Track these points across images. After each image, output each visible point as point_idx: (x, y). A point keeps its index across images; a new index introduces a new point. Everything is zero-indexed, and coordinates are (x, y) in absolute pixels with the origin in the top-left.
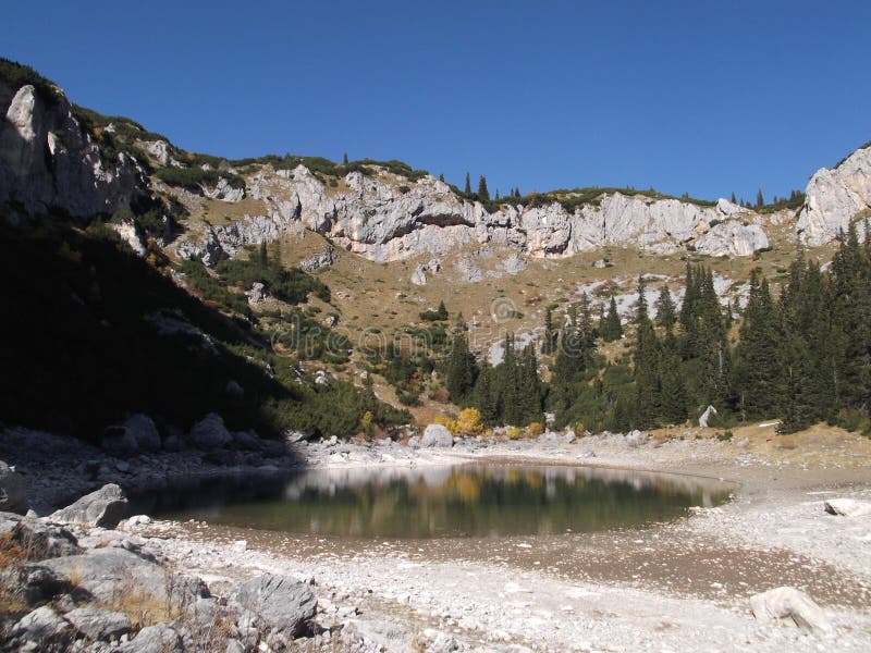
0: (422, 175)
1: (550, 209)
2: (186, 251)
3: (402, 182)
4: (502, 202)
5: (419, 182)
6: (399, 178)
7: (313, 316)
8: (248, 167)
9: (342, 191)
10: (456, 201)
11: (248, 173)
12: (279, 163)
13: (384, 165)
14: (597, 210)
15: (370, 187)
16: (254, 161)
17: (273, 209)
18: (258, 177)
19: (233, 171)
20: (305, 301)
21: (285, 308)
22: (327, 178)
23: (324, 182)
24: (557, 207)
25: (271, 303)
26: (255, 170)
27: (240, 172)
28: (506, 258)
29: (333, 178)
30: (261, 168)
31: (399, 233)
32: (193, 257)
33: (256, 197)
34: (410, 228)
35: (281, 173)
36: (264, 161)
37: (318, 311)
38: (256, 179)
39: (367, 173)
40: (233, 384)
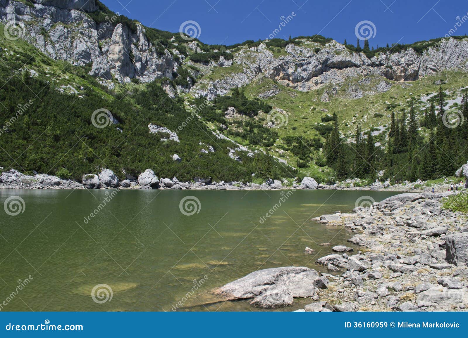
0: (328, 41)
1: (407, 52)
2: (198, 94)
3: (317, 46)
4: (377, 51)
5: (327, 45)
6: (316, 44)
7: (260, 122)
8: (236, 48)
9: (283, 54)
10: (349, 53)
11: (236, 51)
12: (251, 44)
13: (308, 38)
14: (438, 50)
15: (299, 51)
16: (239, 45)
17: (247, 68)
18: (240, 52)
19: (228, 51)
20: (256, 115)
21: (246, 119)
22: (275, 49)
23: (273, 51)
24: (411, 50)
25: (238, 117)
26: (239, 50)
27: (232, 51)
28: (379, 84)
29: (279, 48)
30: (242, 48)
31: (315, 74)
32: (201, 97)
33: (239, 63)
34: (321, 71)
35: (252, 49)
36: (244, 44)
37: (264, 120)
38: (239, 54)
39: (298, 44)
40: (176, 157)
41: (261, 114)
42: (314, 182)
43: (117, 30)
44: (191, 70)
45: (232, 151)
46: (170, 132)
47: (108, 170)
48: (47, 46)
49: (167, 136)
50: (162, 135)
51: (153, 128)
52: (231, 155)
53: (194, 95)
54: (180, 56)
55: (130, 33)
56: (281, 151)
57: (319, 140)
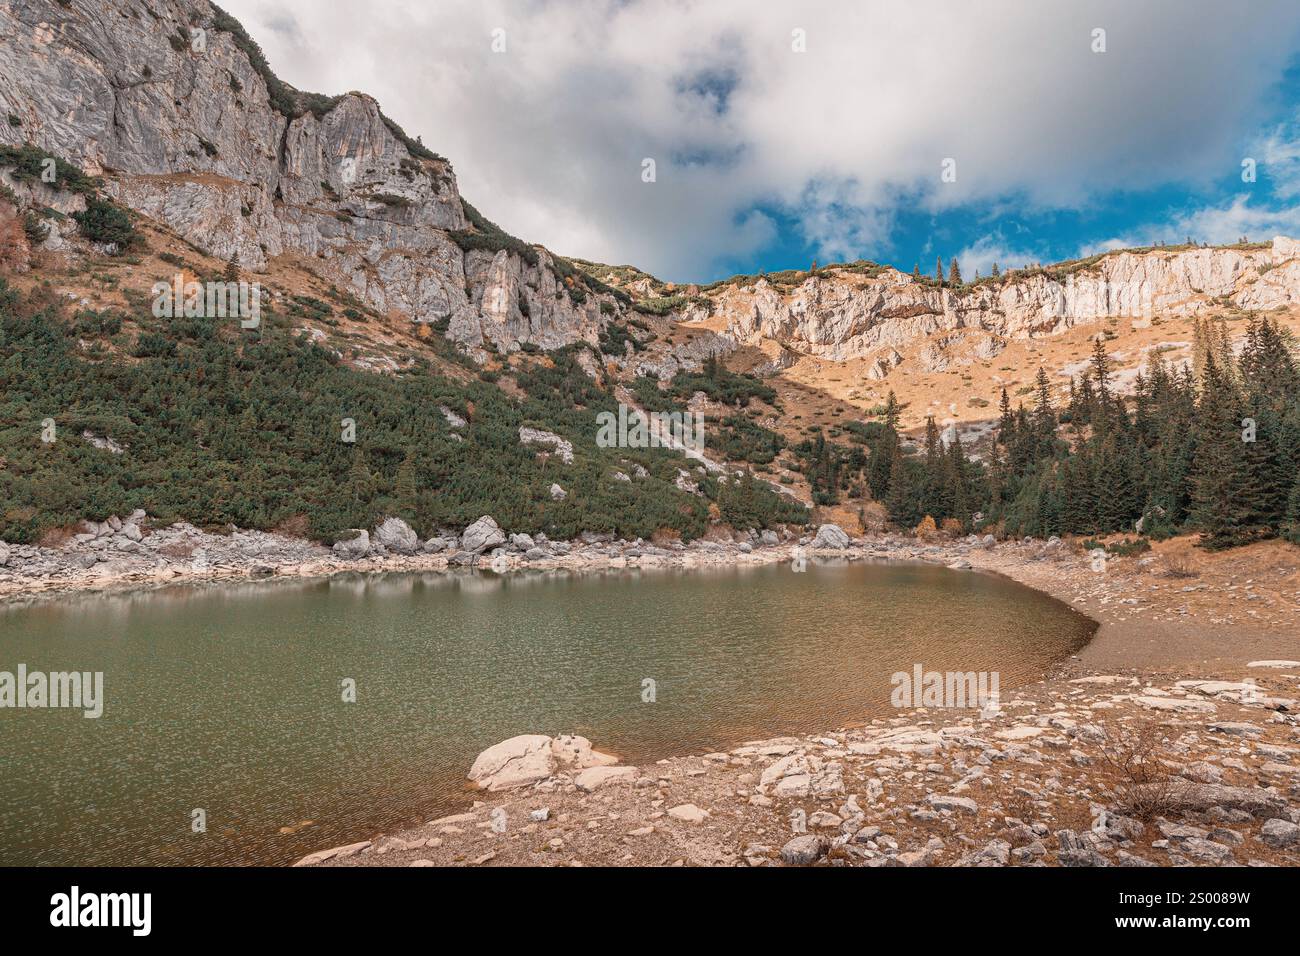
1: (1033, 283)
3: (860, 279)
4: (976, 284)
5: (879, 276)
6: (858, 276)
8: (717, 289)
10: (919, 290)
11: (716, 294)
12: (743, 281)
13: (846, 267)
14: (1097, 277)
15: (827, 289)
19: (703, 295)
20: (746, 405)
21: (725, 412)
24: (1041, 280)
25: (712, 409)
26: (722, 291)
27: (709, 295)
29: (791, 287)
30: (727, 288)
31: (858, 330)
32: (649, 374)
33: (720, 315)
34: (870, 324)
35: (744, 289)
36: (731, 282)
37: (759, 413)
38: (722, 299)
39: (825, 277)
40: (556, 488)
41: (756, 404)
42: (840, 535)
43: (497, 261)
44: (632, 327)
45: (684, 474)
46: (560, 441)
47: (397, 520)
48: (370, 290)
49: (551, 448)
50: (542, 447)
51: (526, 434)
52: (680, 483)
53: (636, 372)
54: (616, 305)
55: (525, 266)
56: (786, 473)
57: (861, 450)
